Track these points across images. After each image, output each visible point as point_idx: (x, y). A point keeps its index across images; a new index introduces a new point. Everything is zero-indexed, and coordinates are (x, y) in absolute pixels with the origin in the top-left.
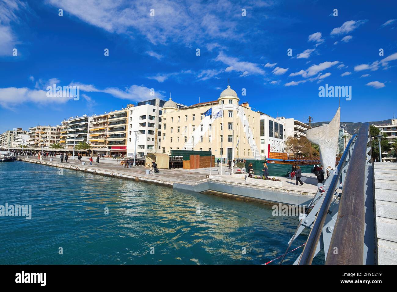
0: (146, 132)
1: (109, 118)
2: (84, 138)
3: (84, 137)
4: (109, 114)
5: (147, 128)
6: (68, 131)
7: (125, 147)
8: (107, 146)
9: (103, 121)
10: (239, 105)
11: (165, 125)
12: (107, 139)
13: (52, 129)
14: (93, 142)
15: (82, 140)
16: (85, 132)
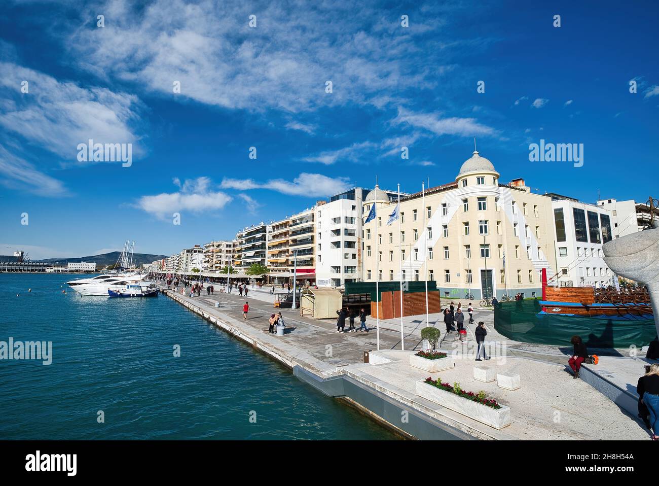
0: (342, 244)
1: (291, 226)
2: (262, 257)
3: (262, 255)
4: (291, 218)
5: (342, 238)
6: (244, 246)
7: (313, 270)
8: (290, 268)
9: (284, 230)
10: (500, 185)
11: (369, 230)
12: (290, 258)
13: (227, 246)
14: (272, 263)
15: (259, 259)
16: (262, 248)
